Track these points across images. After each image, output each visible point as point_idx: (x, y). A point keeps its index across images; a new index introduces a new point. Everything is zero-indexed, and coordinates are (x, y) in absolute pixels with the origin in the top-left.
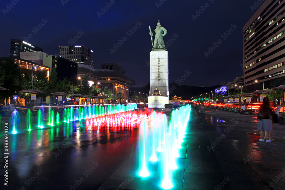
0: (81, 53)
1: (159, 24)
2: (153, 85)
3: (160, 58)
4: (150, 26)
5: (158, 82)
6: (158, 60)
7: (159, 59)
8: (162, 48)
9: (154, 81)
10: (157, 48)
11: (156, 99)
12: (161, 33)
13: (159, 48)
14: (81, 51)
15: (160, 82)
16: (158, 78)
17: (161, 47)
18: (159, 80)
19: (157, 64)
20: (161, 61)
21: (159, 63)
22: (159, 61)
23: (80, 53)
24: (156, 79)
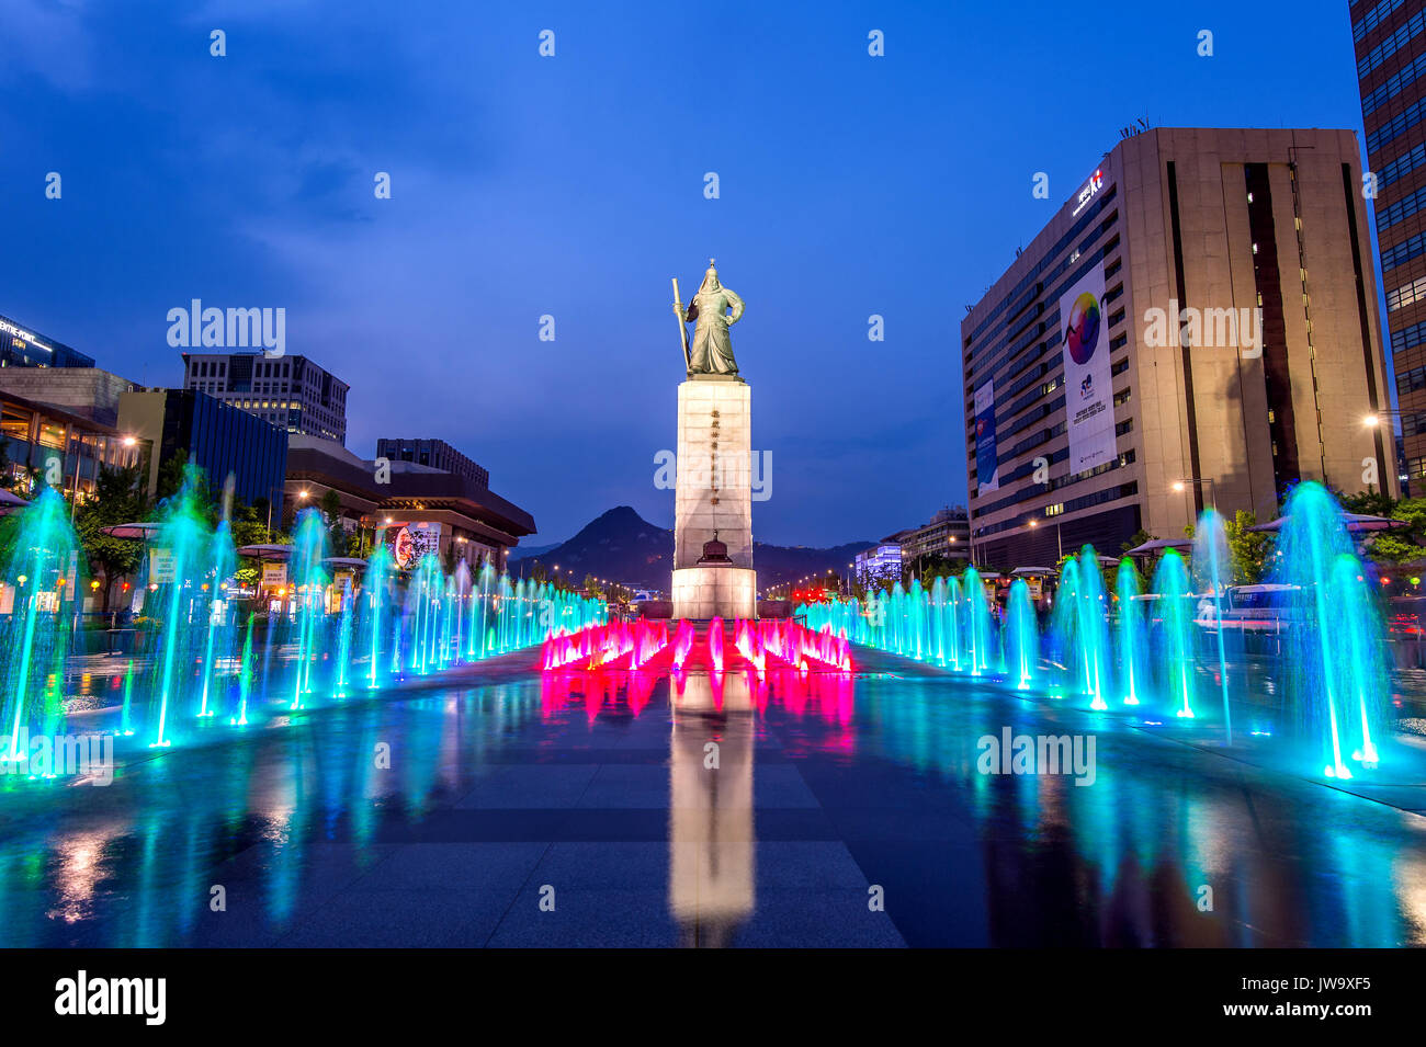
0: (289, 387)
1: (711, 272)
2: (692, 520)
3: (721, 412)
4: (674, 281)
5: (710, 509)
6: (712, 419)
7: (716, 414)
8: (726, 373)
9: (695, 504)
10: (705, 370)
11: (716, 581)
12: (722, 311)
13: (712, 370)
14: (290, 380)
15: (718, 509)
16: (711, 496)
17: (722, 368)
18: (716, 501)
19: (706, 435)
20: (723, 422)
21: (715, 430)
22: (715, 424)
23: (284, 390)
24: (703, 498)
